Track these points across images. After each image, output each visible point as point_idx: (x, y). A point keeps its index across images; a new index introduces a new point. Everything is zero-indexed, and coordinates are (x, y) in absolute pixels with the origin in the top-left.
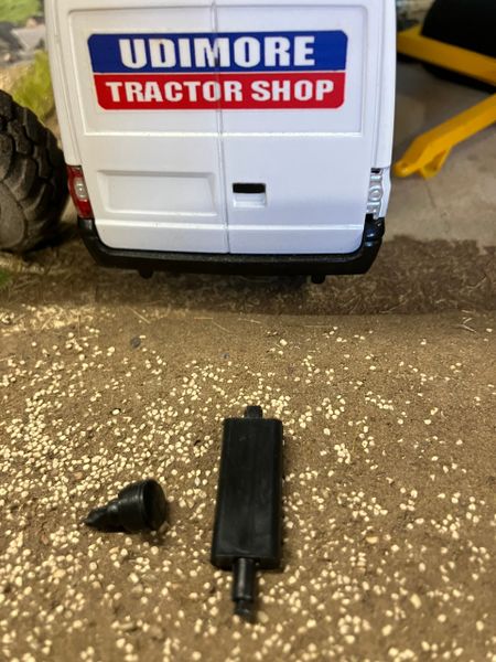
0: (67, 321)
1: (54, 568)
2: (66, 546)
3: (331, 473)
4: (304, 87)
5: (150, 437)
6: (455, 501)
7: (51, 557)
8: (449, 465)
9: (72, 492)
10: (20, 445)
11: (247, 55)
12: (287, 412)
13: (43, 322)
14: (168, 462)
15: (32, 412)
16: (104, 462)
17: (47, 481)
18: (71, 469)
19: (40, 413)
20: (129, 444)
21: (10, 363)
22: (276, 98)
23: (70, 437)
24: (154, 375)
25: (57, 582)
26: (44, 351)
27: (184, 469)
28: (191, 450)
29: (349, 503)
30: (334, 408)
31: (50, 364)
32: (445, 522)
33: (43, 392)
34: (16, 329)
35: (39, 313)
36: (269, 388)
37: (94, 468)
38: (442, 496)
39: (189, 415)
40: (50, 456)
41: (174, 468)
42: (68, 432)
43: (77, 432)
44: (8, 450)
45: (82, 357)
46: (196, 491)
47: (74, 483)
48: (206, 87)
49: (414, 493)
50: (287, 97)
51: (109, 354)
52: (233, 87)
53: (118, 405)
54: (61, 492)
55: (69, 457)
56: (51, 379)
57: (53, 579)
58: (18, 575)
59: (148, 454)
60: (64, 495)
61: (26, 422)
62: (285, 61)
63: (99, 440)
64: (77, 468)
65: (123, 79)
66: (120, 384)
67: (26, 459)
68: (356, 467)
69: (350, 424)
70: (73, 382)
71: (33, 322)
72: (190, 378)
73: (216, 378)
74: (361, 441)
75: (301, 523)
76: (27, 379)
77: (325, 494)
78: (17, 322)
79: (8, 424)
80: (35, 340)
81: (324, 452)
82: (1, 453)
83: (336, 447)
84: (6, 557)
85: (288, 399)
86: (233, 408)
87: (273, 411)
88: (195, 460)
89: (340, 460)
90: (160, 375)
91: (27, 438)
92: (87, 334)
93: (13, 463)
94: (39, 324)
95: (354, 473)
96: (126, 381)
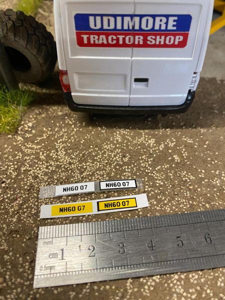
0: (63, 112)
2: (84, 195)
5: (106, 155)
6: (217, 173)
7: (79, 199)
8: (214, 161)
9: (82, 176)
10: (57, 160)
13: (54, 113)
14: (115, 164)
15: (59, 148)
16: (91, 165)
17: (71, 173)
18: (79, 168)
19: (62, 148)
20: (99, 158)
21: (45, 129)
22: (158, 43)
23: (76, 156)
24: (102, 133)
26: (58, 124)
27: (121, 166)
28: (122, 159)
31: (61, 130)
33: (61, 140)
34: (43, 116)
35: (51, 109)
37: (88, 167)
38: (213, 171)
39: (119, 147)
40: (70, 164)
41: (117, 166)
42: (75, 154)
43: (79, 154)
44: (53, 162)
45: (73, 126)
46: (127, 173)
47: (81, 173)
48: (127, 38)
52: (139, 38)
53: (92, 144)
54: (77, 176)
55: (78, 163)
56: (63, 135)
59: (107, 161)
60: (79, 177)
61: (57, 152)
63: (87, 157)
64: (82, 167)
66: (90, 136)
67: (61, 165)
68: (182, 163)
69: (178, 148)
70: (72, 136)
71: (50, 113)
72: (117, 134)
73: (126, 133)
74: (182, 154)
75: (166, 183)
76: (53, 135)
77: (172, 172)
78: (43, 113)
79: (50, 152)
80: (52, 120)
81: (170, 159)
82: (50, 163)
83: (174, 156)
84: (63, 200)
85: (154, 140)
86: (135, 144)
87: (149, 144)
88: (124, 163)
89: (176, 161)
90: (105, 132)
91: (59, 158)
92: (73, 117)
93: (56, 167)
94: (52, 113)
95: (181, 165)
96: (93, 135)
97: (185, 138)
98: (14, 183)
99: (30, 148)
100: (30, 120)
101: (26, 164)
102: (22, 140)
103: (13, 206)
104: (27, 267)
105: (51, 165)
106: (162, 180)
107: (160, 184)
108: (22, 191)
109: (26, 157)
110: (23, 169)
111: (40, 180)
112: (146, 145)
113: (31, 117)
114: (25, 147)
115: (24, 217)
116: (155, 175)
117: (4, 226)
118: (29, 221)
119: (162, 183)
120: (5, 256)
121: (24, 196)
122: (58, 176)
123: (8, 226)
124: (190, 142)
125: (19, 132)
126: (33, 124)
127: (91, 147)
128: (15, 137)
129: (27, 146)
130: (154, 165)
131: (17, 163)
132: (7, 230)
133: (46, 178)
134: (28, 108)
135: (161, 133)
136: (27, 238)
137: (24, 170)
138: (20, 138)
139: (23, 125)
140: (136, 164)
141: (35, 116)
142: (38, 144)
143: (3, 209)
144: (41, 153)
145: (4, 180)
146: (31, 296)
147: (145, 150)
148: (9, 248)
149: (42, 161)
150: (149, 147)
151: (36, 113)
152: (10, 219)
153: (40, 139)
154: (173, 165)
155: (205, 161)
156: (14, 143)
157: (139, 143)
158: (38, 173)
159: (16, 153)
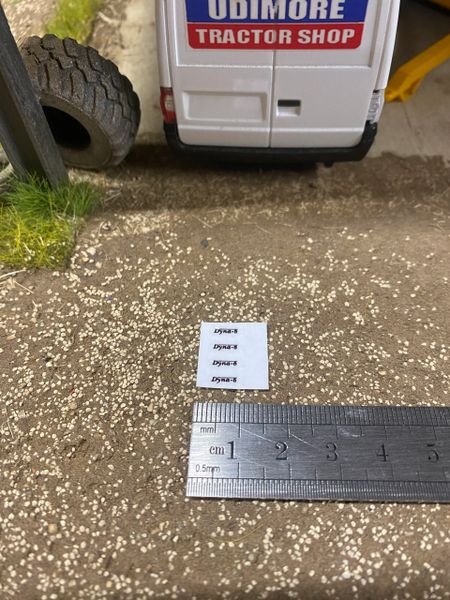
0: (150, 227)
1: (186, 397)
2: (190, 383)
4: (334, 34)
5: (230, 311)
7: (182, 391)
9: (186, 349)
10: (142, 319)
11: (298, 10)
12: (319, 292)
13: (134, 229)
15: (145, 296)
17: (168, 343)
18: (181, 334)
19: (150, 297)
20: (217, 316)
21: (118, 260)
22: (314, 42)
23: (176, 312)
24: (223, 268)
28: (258, 319)
29: (366, 350)
30: (350, 288)
31: (148, 262)
33: (149, 281)
34: (115, 234)
35: (128, 221)
36: (304, 275)
37: (197, 332)
39: (253, 295)
40: (166, 326)
42: (173, 309)
43: (180, 310)
44: (135, 324)
45: (169, 255)
47: (186, 343)
48: (267, 34)
50: (322, 41)
51: (189, 252)
52: (285, 34)
53: (203, 290)
54: (179, 349)
55: (179, 326)
56: (152, 272)
57: (187, 404)
60: (181, 351)
61: (142, 303)
63: (196, 314)
64: (186, 333)
66: (201, 275)
67: (150, 329)
68: (368, 327)
69: (362, 298)
70: (168, 274)
71: (126, 228)
72: (249, 269)
73: (267, 269)
74: (370, 310)
75: (337, 364)
76: (134, 272)
77: (350, 345)
78: (115, 229)
79: (130, 304)
80: (132, 243)
81: (346, 318)
82: (131, 325)
83: (354, 314)
85: (318, 282)
86: (283, 289)
87: (309, 291)
89: (357, 323)
90: (228, 267)
91: (146, 315)
92: (169, 237)
93: (141, 332)
94: (131, 229)
95: (367, 331)
96: (205, 272)
97: (375, 279)
98: (67, 360)
99: (92, 296)
100: (92, 242)
101: (88, 326)
102: (79, 280)
103: (66, 402)
104: (95, 508)
105: (131, 328)
106: (329, 359)
107: (325, 366)
108: (82, 376)
109: (87, 313)
110: (82, 335)
111: (113, 355)
112: (303, 292)
113: (93, 236)
114: (83, 295)
115: (86, 422)
116: (319, 349)
117: (54, 436)
118: (96, 428)
119: (330, 365)
120: (58, 489)
121: (85, 385)
122: (144, 349)
123: (61, 437)
124: (385, 286)
125: (73, 266)
126: (97, 250)
127: (203, 294)
128: (65, 276)
129: (89, 291)
130: (315, 331)
131: (72, 324)
132: (59, 444)
133: (123, 353)
134: (87, 220)
135: (331, 269)
136: (94, 458)
137: (84, 338)
138: (74, 277)
139: (79, 252)
140: (283, 329)
141: (100, 235)
142: (107, 288)
143: (51, 407)
144: (113, 306)
145: (49, 354)
146: (104, 556)
147: (301, 302)
148: (64, 475)
149: (116, 321)
150: (309, 296)
151: (102, 229)
152: (64, 425)
153: (110, 279)
154: (352, 332)
155: (410, 325)
156: (64, 287)
157: (290, 288)
158: (109, 343)
159: (69, 304)
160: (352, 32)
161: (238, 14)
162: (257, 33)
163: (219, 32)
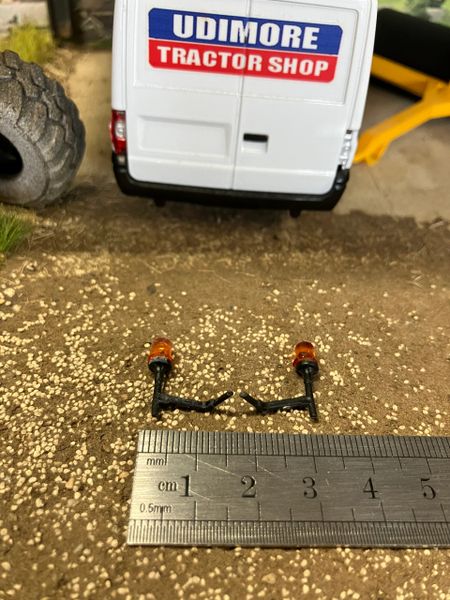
0: (86, 270)
1: (119, 471)
2: (125, 453)
3: (330, 393)
4: (307, 64)
5: (181, 366)
6: (425, 412)
7: (115, 462)
8: (418, 387)
9: (122, 410)
10: (67, 373)
11: (269, 37)
12: (289, 347)
13: (65, 270)
14: (199, 385)
15: (72, 345)
16: (145, 385)
17: (98, 402)
18: (117, 391)
19: (79, 346)
21: (42, 304)
22: (286, 71)
23: (111, 365)
24: (173, 317)
25: (122, 481)
27: (214, 391)
28: (216, 376)
29: (348, 415)
30: (325, 344)
31: (80, 306)
32: (421, 428)
33: (78, 329)
34: (41, 275)
35: (59, 262)
36: (271, 328)
37: (137, 390)
38: (416, 409)
39: (210, 348)
40: (96, 381)
41: (205, 389)
42: (108, 361)
43: (116, 362)
44: (57, 377)
45: (107, 300)
46: (227, 407)
47: (122, 403)
48: (235, 58)
49: (395, 407)
50: (294, 71)
51: (131, 298)
52: (255, 60)
53: (148, 340)
54: (112, 410)
55: (114, 381)
56: (83, 318)
57: (120, 480)
58: (88, 477)
59: (182, 379)
60: (116, 413)
61: (68, 354)
62: (296, 44)
63: (136, 368)
64: (123, 391)
65: (172, 45)
66: (146, 323)
68: (349, 389)
69: (339, 356)
70: (104, 320)
71: (56, 269)
72: (205, 319)
73: (226, 319)
74: (349, 369)
75: (315, 430)
76: (62, 318)
77: (328, 409)
78: (42, 269)
79: (52, 355)
80: (61, 285)
81: (322, 377)
82: (51, 379)
83: (332, 374)
84: (75, 463)
85: (287, 336)
86: (245, 343)
87: (277, 345)
88: (221, 383)
89: (336, 383)
90: (179, 316)
91: (72, 367)
92: (109, 281)
93: (63, 388)
94: (61, 271)
95: (348, 393)
96: (150, 320)
97: (353, 335)
99: (5, 343)
100: (11, 283)
105: (51, 383)
106: (305, 424)
107: (300, 432)
111: (24, 415)
112: (271, 346)
113: (14, 275)
116: (291, 413)
122: (67, 408)
124: (365, 343)
126: (17, 292)
127: (147, 345)
130: (287, 392)
133: (38, 412)
134: (8, 258)
135: (301, 323)
140: (246, 387)
141: (23, 275)
142: (24, 335)
144: (30, 356)
147: (268, 357)
149: (32, 374)
150: (277, 351)
151: (25, 269)
155: (397, 387)
157: (254, 341)
158: (21, 401)
160: (326, 65)
161: (206, 34)
162: (225, 56)
163: (183, 52)
